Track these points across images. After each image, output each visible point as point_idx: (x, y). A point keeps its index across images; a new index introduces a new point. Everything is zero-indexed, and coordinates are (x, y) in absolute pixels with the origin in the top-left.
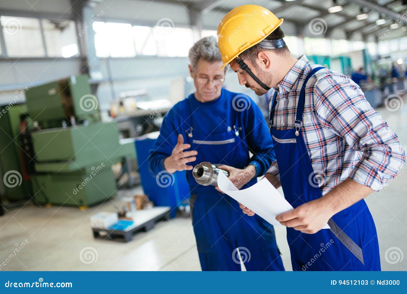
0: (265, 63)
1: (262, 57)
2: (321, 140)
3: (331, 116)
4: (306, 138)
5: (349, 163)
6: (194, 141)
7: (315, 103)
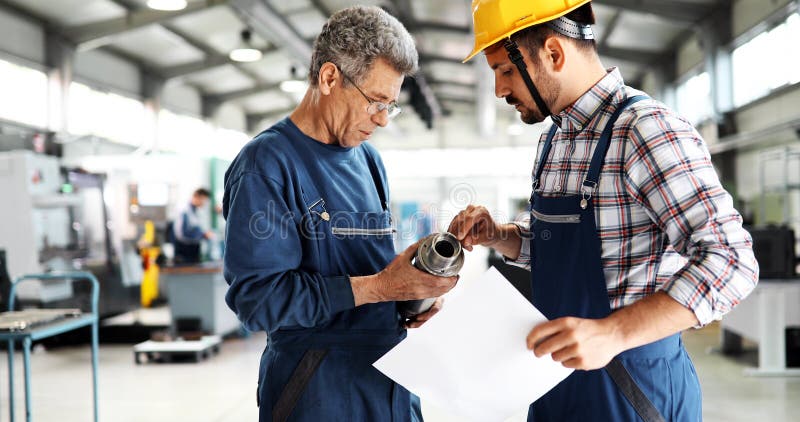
2: (623, 225)
3: (649, 184)
4: (599, 217)
6: (334, 230)
7: (626, 157)
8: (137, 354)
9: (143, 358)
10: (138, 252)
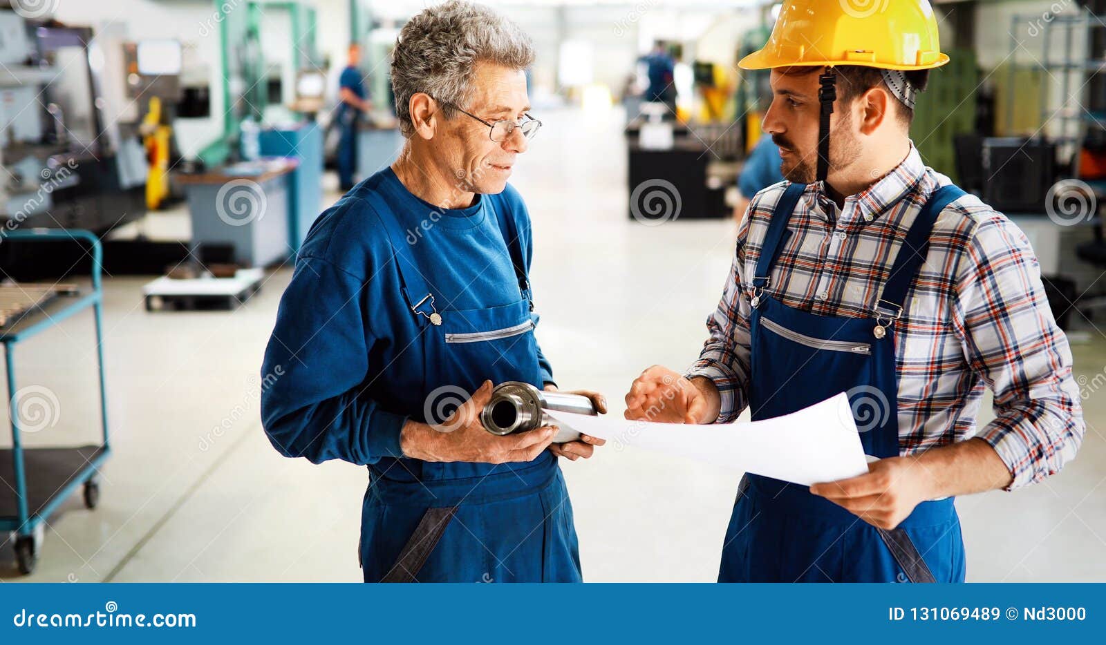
0: (867, 119)
1: (870, 98)
2: (933, 358)
3: (982, 315)
4: (903, 346)
5: (969, 424)
6: (449, 338)
7: (958, 274)
8: (148, 299)
9: (156, 303)
10: (141, 140)
